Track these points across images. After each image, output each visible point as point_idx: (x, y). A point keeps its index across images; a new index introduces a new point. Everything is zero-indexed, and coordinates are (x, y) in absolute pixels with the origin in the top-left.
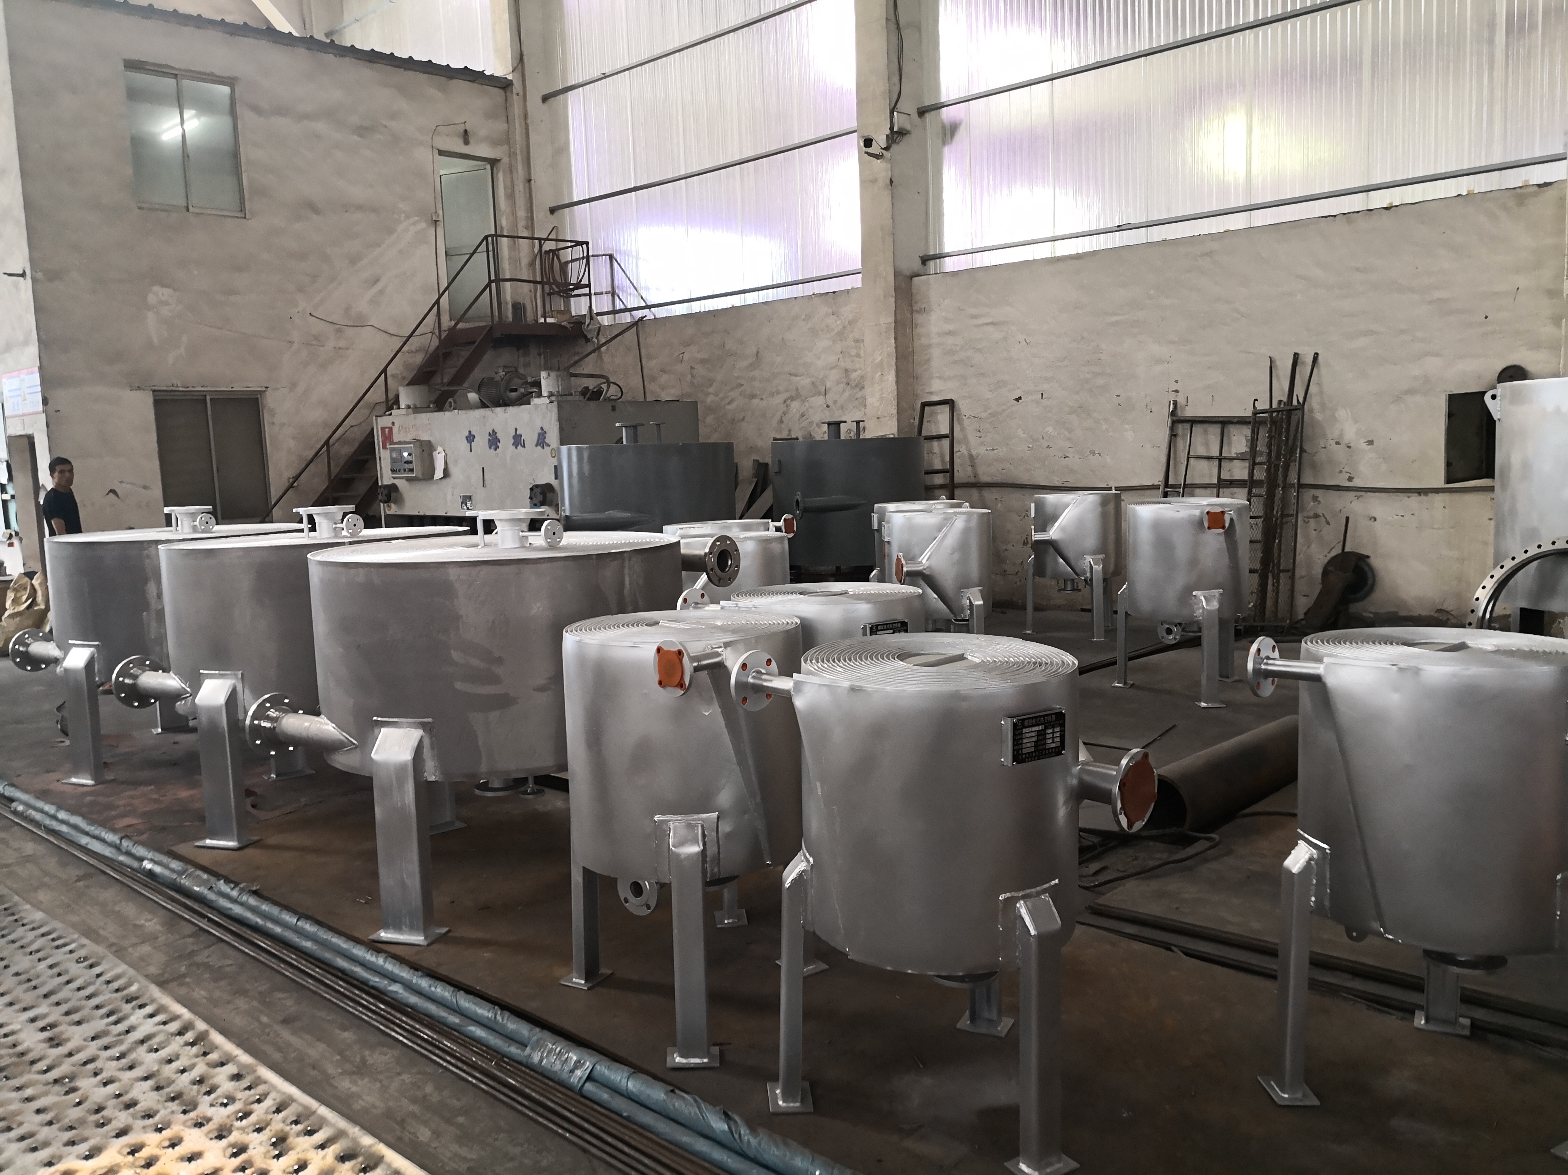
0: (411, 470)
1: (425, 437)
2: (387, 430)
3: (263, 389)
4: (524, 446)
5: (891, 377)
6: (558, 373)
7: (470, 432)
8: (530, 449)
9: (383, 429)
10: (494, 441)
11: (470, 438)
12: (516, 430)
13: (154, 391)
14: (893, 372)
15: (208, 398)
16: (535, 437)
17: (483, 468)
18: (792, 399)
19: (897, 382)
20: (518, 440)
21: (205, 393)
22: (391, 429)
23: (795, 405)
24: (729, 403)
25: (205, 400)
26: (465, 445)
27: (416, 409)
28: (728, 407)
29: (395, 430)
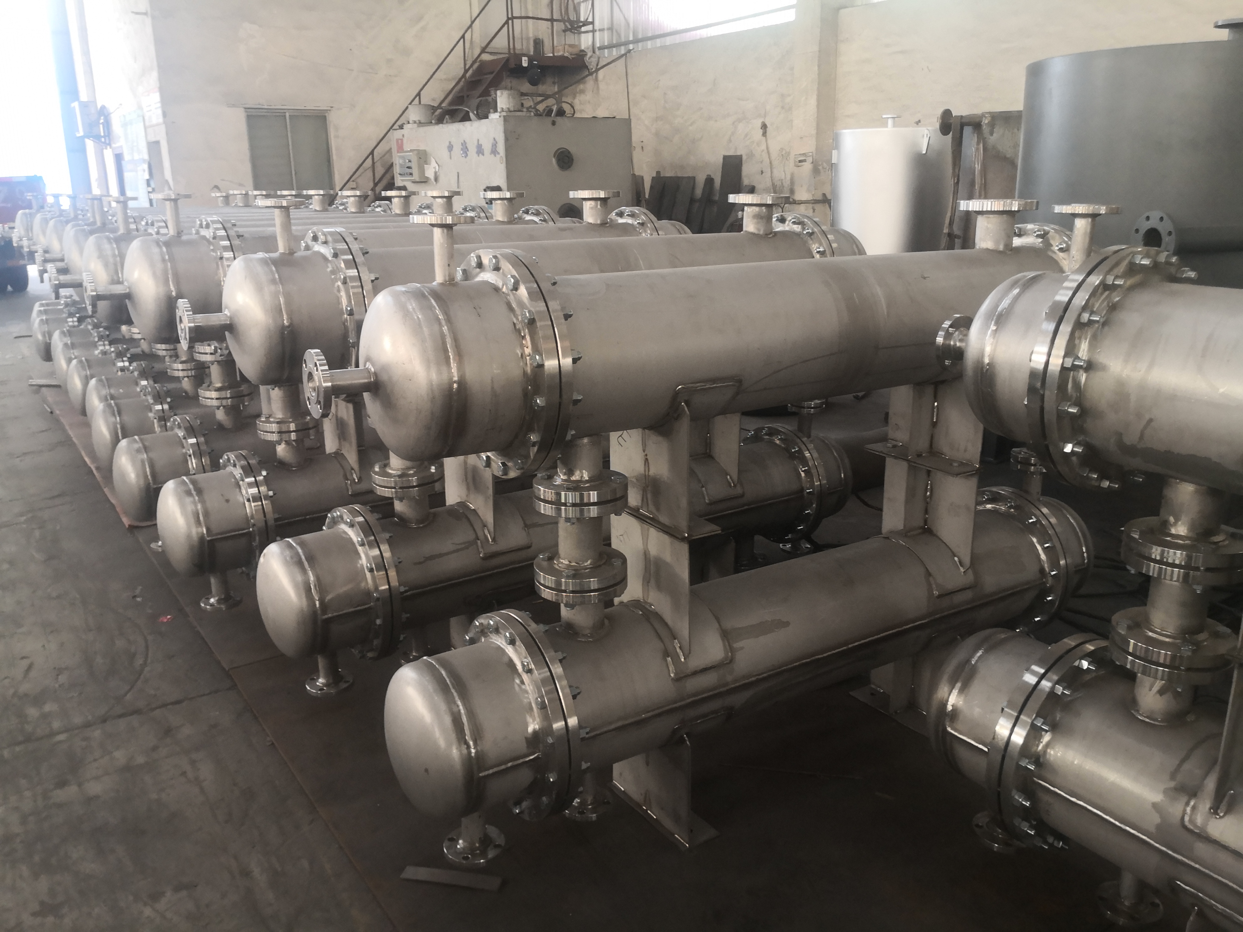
0: (411, 174)
1: (422, 148)
2: (400, 141)
3: (329, 108)
4: (483, 155)
5: (813, 102)
6: (509, 92)
7: (450, 142)
8: (488, 156)
9: (397, 140)
10: (465, 149)
11: (450, 148)
12: (478, 140)
13: (245, 108)
14: (815, 97)
15: (287, 115)
16: (490, 146)
17: (458, 173)
18: (740, 120)
19: (818, 106)
20: (480, 151)
21: (285, 111)
22: (402, 140)
23: (741, 126)
24: (691, 125)
25: (285, 116)
26: (446, 153)
27: (420, 124)
28: (691, 128)
29: (405, 141)
